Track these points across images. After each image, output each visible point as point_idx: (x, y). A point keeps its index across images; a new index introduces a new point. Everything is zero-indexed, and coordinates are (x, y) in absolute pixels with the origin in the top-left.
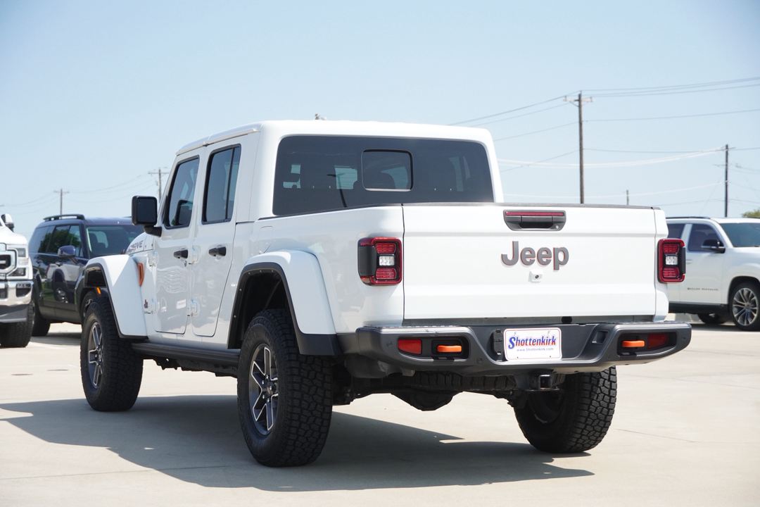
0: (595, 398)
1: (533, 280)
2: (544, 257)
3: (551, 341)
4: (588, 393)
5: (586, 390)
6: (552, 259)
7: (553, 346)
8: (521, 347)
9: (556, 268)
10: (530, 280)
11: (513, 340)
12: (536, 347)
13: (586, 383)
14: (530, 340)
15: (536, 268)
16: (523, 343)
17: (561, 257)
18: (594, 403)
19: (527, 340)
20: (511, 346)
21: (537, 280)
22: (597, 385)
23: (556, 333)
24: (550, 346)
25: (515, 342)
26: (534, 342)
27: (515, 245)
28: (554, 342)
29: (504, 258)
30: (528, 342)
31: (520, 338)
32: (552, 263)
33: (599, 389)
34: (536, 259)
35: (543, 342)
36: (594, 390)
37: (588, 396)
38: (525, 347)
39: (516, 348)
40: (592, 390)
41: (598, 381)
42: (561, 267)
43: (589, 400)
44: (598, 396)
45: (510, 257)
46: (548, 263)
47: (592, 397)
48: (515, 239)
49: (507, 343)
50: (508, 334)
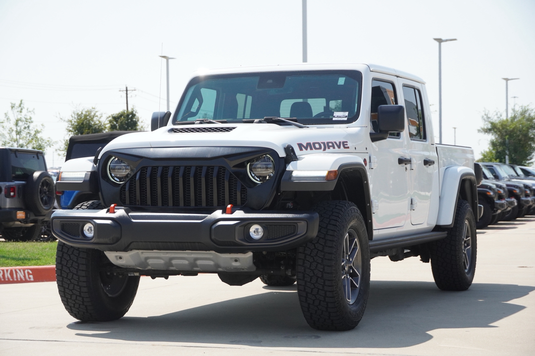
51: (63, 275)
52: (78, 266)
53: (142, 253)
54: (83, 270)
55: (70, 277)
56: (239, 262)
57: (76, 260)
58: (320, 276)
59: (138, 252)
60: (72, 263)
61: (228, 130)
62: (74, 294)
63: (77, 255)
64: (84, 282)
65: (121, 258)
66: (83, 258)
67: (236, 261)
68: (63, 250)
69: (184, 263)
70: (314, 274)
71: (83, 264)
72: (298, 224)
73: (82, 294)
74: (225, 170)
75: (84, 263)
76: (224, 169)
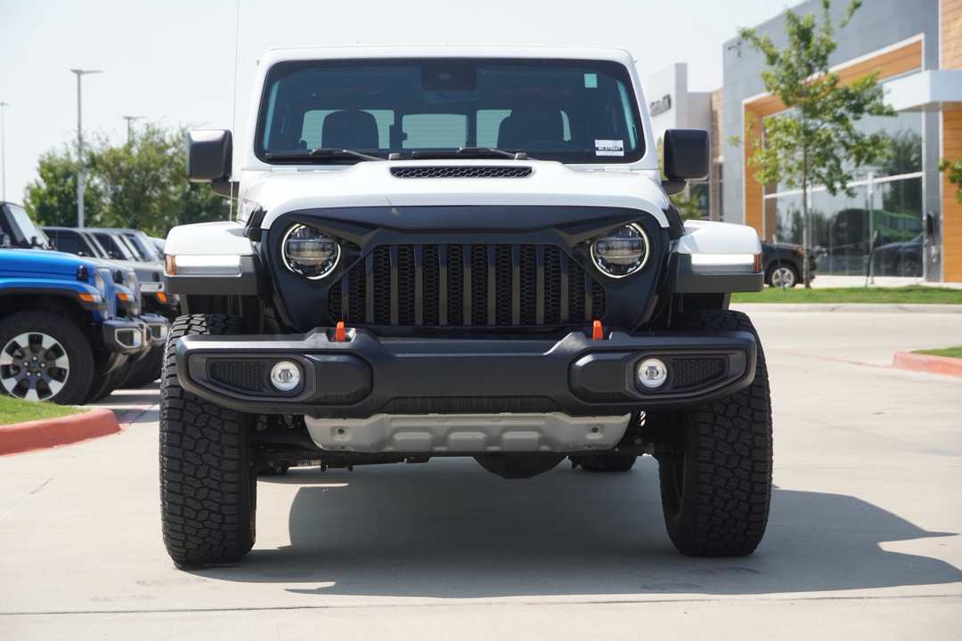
51: (185, 470)
52: (222, 451)
53: (392, 419)
54: (231, 459)
55: (201, 474)
56: (602, 432)
57: (216, 438)
58: (747, 454)
59: (383, 419)
60: (208, 445)
61: (525, 172)
62: (207, 509)
63: (219, 428)
64: (231, 483)
65: (341, 431)
66: (231, 434)
67: (595, 430)
68: (185, 418)
69: (476, 437)
70: (734, 450)
71: (231, 447)
72: (730, 356)
73: (224, 507)
74: (558, 252)
75: (235, 444)
76: (556, 250)
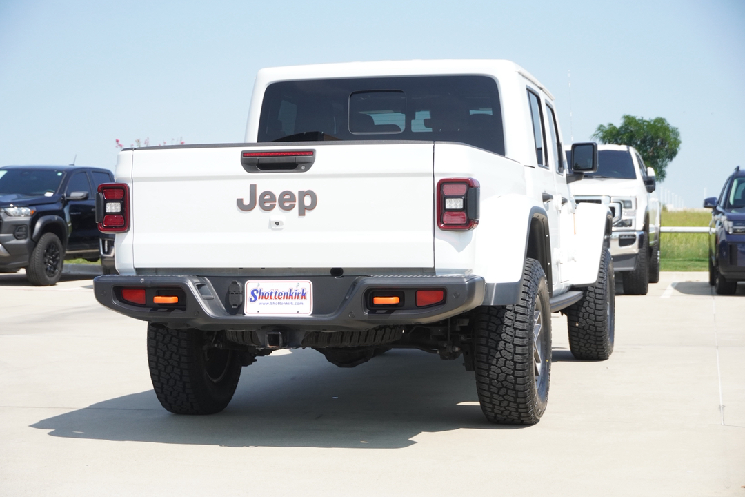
0: (494, 362)
1: (273, 228)
2: (286, 201)
3: (300, 295)
4: (485, 356)
5: (482, 353)
6: (297, 203)
7: (303, 301)
8: (264, 301)
9: (302, 213)
10: (270, 227)
11: (255, 292)
12: (282, 301)
13: (482, 345)
14: (276, 293)
15: (277, 213)
16: (267, 296)
17: (307, 201)
18: (493, 368)
19: (272, 293)
20: (253, 299)
21: (278, 227)
22: (496, 349)
23: (307, 286)
24: (300, 301)
25: (257, 295)
26: (280, 295)
27: (253, 188)
28: (304, 296)
29: (240, 202)
30: (273, 295)
31: (264, 291)
32: (296, 208)
33: (499, 353)
34: (277, 203)
35: (291, 295)
36: (491, 354)
37: (485, 360)
38: (269, 301)
39: (259, 301)
40: (488, 354)
41: (497, 344)
42: (307, 212)
43: (487, 365)
44: (497, 361)
45: (247, 202)
46: (291, 208)
47: (490, 361)
48: (253, 182)
49: (248, 295)
50: (250, 285)
